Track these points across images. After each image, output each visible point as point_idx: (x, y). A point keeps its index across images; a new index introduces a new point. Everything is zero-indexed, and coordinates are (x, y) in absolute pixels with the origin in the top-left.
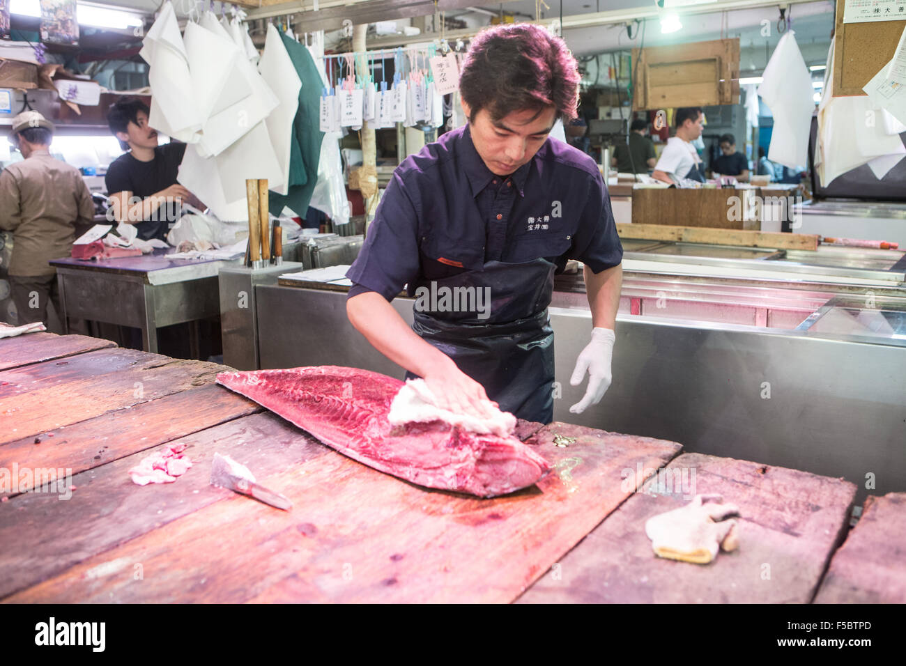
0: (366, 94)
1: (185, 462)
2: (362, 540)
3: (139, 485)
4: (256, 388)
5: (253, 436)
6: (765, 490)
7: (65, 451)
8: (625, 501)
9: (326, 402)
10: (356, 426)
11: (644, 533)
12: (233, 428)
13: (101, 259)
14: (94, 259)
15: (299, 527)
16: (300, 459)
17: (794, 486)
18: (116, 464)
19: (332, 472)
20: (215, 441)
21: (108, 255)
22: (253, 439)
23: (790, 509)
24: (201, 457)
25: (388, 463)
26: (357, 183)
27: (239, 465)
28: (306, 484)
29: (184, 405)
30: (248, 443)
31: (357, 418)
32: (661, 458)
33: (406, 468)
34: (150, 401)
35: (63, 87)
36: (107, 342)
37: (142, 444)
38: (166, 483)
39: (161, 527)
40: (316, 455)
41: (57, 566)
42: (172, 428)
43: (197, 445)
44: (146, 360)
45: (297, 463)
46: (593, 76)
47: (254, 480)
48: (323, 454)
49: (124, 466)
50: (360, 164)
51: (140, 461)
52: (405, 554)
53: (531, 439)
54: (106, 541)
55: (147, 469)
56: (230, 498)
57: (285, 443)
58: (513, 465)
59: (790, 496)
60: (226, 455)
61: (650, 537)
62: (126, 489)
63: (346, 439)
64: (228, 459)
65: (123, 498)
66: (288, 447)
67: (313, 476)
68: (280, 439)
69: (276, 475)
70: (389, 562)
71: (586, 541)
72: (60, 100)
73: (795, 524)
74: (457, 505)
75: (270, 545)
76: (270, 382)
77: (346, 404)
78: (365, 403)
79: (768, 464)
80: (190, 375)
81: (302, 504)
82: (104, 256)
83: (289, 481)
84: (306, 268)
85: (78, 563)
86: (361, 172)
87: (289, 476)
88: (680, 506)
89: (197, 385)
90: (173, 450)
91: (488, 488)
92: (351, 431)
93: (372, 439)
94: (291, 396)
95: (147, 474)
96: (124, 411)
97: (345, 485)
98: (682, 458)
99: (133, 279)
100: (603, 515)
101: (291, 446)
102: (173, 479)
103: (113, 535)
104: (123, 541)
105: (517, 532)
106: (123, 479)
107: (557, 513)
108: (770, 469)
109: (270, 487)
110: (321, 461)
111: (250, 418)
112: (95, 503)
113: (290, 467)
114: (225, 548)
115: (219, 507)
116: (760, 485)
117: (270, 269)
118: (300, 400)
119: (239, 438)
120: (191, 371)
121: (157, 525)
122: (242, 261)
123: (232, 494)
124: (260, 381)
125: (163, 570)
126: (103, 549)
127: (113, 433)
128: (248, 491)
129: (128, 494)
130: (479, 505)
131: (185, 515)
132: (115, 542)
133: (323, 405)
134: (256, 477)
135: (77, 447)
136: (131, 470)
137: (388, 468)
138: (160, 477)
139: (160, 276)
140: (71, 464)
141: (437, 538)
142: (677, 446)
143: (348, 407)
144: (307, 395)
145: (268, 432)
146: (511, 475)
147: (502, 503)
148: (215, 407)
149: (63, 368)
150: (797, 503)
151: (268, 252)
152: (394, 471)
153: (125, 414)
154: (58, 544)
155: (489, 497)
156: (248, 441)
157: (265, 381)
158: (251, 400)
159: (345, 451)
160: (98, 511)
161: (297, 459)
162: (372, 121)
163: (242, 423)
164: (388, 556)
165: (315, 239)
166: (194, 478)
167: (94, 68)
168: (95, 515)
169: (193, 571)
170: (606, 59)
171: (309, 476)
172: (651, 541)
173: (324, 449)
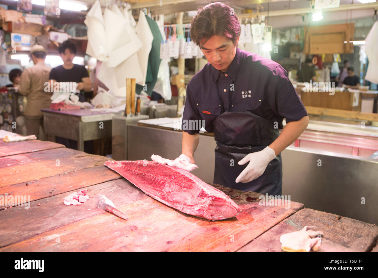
0: (181, 43)
1: (87, 197)
2: (156, 234)
3: (67, 205)
4: (120, 168)
5: (117, 188)
6: (338, 227)
7: (39, 189)
8: (273, 226)
9: (147, 176)
10: (160, 187)
11: (279, 241)
12: (109, 184)
13: (63, 110)
14: (59, 110)
15: (130, 227)
16: (135, 199)
17: (352, 226)
18: (58, 196)
19: (148, 206)
20: (100, 189)
21: (66, 108)
22: (116, 190)
23: (348, 236)
24: (94, 196)
25: (172, 203)
26: (175, 82)
27: (108, 199)
28: (136, 209)
29: (89, 174)
30: (114, 191)
31: (160, 184)
32: (293, 209)
33: (179, 205)
34: (76, 171)
35: (53, 35)
36: (61, 145)
37: (70, 189)
38: (77, 205)
39: (72, 223)
40: (142, 198)
41: (29, 235)
42: (83, 183)
43: (93, 190)
44: (76, 154)
45: (134, 200)
46: (288, 38)
47: (114, 206)
48: (145, 198)
49: (61, 197)
50: (177, 74)
51: (68, 196)
52: (173, 242)
53: (237, 197)
54: (50, 227)
55: (70, 199)
56: (103, 213)
57: (130, 192)
58: (225, 208)
59: (349, 230)
60: (103, 195)
61: (281, 243)
62: (61, 206)
63: (155, 192)
64: (104, 197)
65: (59, 210)
66: (131, 194)
67: (140, 207)
68: (128, 190)
69: (124, 205)
70: (165, 244)
71: (252, 242)
72: (51, 41)
73: (348, 242)
74: (199, 223)
75: (117, 233)
76: (126, 166)
77: (155, 178)
78: (163, 177)
79: (342, 216)
80: (94, 161)
81: (133, 218)
82: (64, 109)
83: (129, 208)
84: (150, 118)
85: (37, 235)
86: (177, 77)
87: (129, 206)
88: (297, 230)
89: (96, 166)
90: (82, 192)
91: (213, 217)
92: (158, 189)
93: (166, 192)
94: (134, 173)
95: (70, 201)
96: (64, 174)
97: (152, 211)
98: (303, 210)
99: (76, 119)
100: (262, 232)
101: (132, 194)
102: (81, 204)
103: (53, 225)
104: (56, 227)
105: (223, 236)
106: (60, 202)
107: (242, 229)
108: (342, 218)
109: (121, 210)
110: (144, 201)
111: (117, 181)
112: (47, 211)
113: (130, 202)
114: (98, 233)
115: (98, 217)
116: (336, 225)
117: (134, 118)
118: (137, 175)
119: (111, 189)
120: (95, 160)
121: (72, 222)
122: (123, 114)
123: (105, 212)
124: (122, 165)
125: (72, 240)
126: (48, 230)
127: (58, 183)
128: (111, 211)
129: (61, 209)
130: (209, 223)
131: (84, 219)
132: (53, 227)
133: (146, 178)
134: (115, 205)
135: (43, 188)
136: (63, 199)
137: (172, 205)
138: (75, 202)
139: (87, 118)
140: (39, 195)
141: (188, 236)
142: (301, 205)
143: (156, 179)
144: (140, 173)
145: (123, 187)
146: (224, 212)
147: (219, 223)
148: (102, 176)
149: (42, 155)
150: (351, 233)
151: (134, 110)
152: (174, 206)
153: (64, 176)
154: (30, 226)
155: (213, 220)
156: (115, 190)
157: (124, 165)
158: (118, 173)
159: (155, 197)
160: (48, 215)
161: (134, 199)
162: (183, 55)
163: (113, 182)
164: (166, 242)
165: (156, 106)
166: (89, 204)
167: (66, 27)
168: (47, 216)
169: (83, 241)
170: (294, 30)
171: (138, 206)
172: (281, 244)
173: (146, 196)
